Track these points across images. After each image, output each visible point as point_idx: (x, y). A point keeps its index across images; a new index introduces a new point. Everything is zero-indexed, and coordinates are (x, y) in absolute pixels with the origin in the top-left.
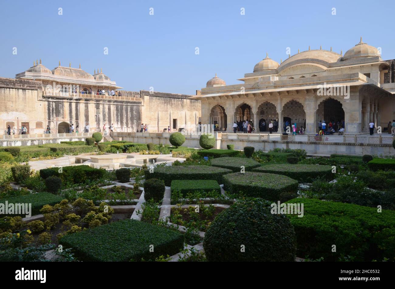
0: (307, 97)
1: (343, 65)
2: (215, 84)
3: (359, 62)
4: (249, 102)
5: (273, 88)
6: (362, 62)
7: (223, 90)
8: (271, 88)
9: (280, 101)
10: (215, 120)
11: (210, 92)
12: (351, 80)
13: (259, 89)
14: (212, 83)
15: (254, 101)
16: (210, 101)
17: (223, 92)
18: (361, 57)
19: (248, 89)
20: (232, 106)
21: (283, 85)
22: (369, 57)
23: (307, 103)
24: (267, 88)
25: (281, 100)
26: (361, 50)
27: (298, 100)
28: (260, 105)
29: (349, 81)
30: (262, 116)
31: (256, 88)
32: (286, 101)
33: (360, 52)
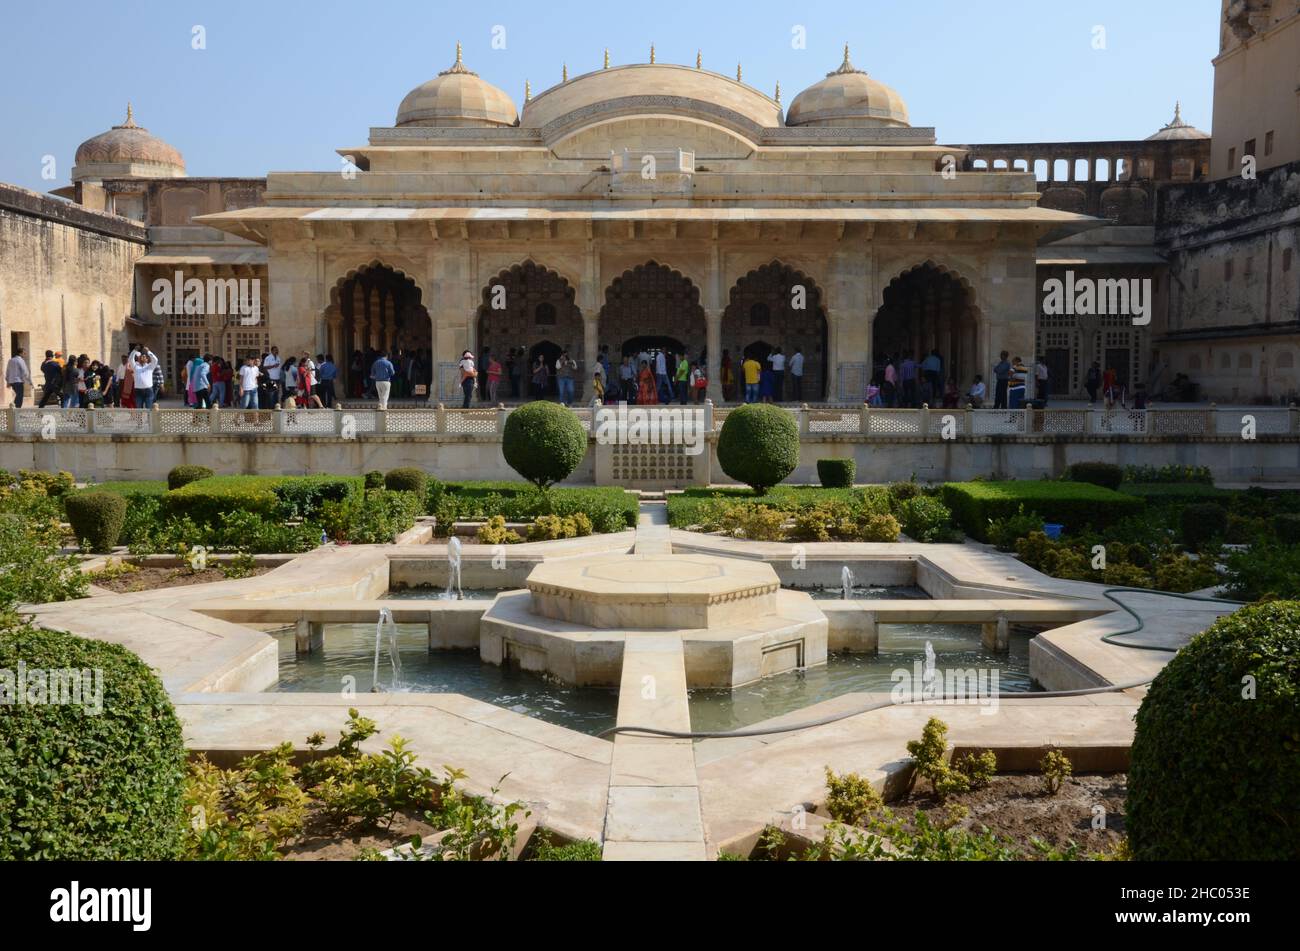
0: (841, 255)
1: (814, 140)
2: (141, 161)
3: (871, 140)
4: (556, 261)
5: (687, 202)
6: (880, 141)
7: (412, 194)
8: (675, 202)
9: (719, 267)
10: (182, 346)
11: (328, 198)
12: (1010, 198)
13: (616, 203)
14: (122, 154)
15: (589, 259)
16: (328, 243)
17: (409, 203)
18: (869, 118)
19: (559, 198)
20: (464, 274)
21: (734, 195)
22: (892, 126)
23: (839, 277)
24: (654, 200)
25: (725, 259)
26: (869, 95)
27: (798, 263)
28: (620, 275)
29: (1002, 202)
30: (544, 332)
31: (603, 198)
32: (744, 264)
33: (864, 100)
